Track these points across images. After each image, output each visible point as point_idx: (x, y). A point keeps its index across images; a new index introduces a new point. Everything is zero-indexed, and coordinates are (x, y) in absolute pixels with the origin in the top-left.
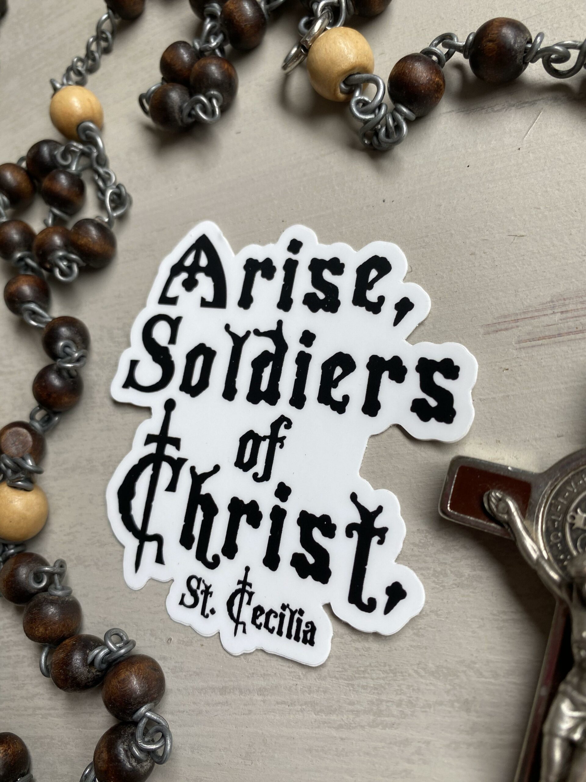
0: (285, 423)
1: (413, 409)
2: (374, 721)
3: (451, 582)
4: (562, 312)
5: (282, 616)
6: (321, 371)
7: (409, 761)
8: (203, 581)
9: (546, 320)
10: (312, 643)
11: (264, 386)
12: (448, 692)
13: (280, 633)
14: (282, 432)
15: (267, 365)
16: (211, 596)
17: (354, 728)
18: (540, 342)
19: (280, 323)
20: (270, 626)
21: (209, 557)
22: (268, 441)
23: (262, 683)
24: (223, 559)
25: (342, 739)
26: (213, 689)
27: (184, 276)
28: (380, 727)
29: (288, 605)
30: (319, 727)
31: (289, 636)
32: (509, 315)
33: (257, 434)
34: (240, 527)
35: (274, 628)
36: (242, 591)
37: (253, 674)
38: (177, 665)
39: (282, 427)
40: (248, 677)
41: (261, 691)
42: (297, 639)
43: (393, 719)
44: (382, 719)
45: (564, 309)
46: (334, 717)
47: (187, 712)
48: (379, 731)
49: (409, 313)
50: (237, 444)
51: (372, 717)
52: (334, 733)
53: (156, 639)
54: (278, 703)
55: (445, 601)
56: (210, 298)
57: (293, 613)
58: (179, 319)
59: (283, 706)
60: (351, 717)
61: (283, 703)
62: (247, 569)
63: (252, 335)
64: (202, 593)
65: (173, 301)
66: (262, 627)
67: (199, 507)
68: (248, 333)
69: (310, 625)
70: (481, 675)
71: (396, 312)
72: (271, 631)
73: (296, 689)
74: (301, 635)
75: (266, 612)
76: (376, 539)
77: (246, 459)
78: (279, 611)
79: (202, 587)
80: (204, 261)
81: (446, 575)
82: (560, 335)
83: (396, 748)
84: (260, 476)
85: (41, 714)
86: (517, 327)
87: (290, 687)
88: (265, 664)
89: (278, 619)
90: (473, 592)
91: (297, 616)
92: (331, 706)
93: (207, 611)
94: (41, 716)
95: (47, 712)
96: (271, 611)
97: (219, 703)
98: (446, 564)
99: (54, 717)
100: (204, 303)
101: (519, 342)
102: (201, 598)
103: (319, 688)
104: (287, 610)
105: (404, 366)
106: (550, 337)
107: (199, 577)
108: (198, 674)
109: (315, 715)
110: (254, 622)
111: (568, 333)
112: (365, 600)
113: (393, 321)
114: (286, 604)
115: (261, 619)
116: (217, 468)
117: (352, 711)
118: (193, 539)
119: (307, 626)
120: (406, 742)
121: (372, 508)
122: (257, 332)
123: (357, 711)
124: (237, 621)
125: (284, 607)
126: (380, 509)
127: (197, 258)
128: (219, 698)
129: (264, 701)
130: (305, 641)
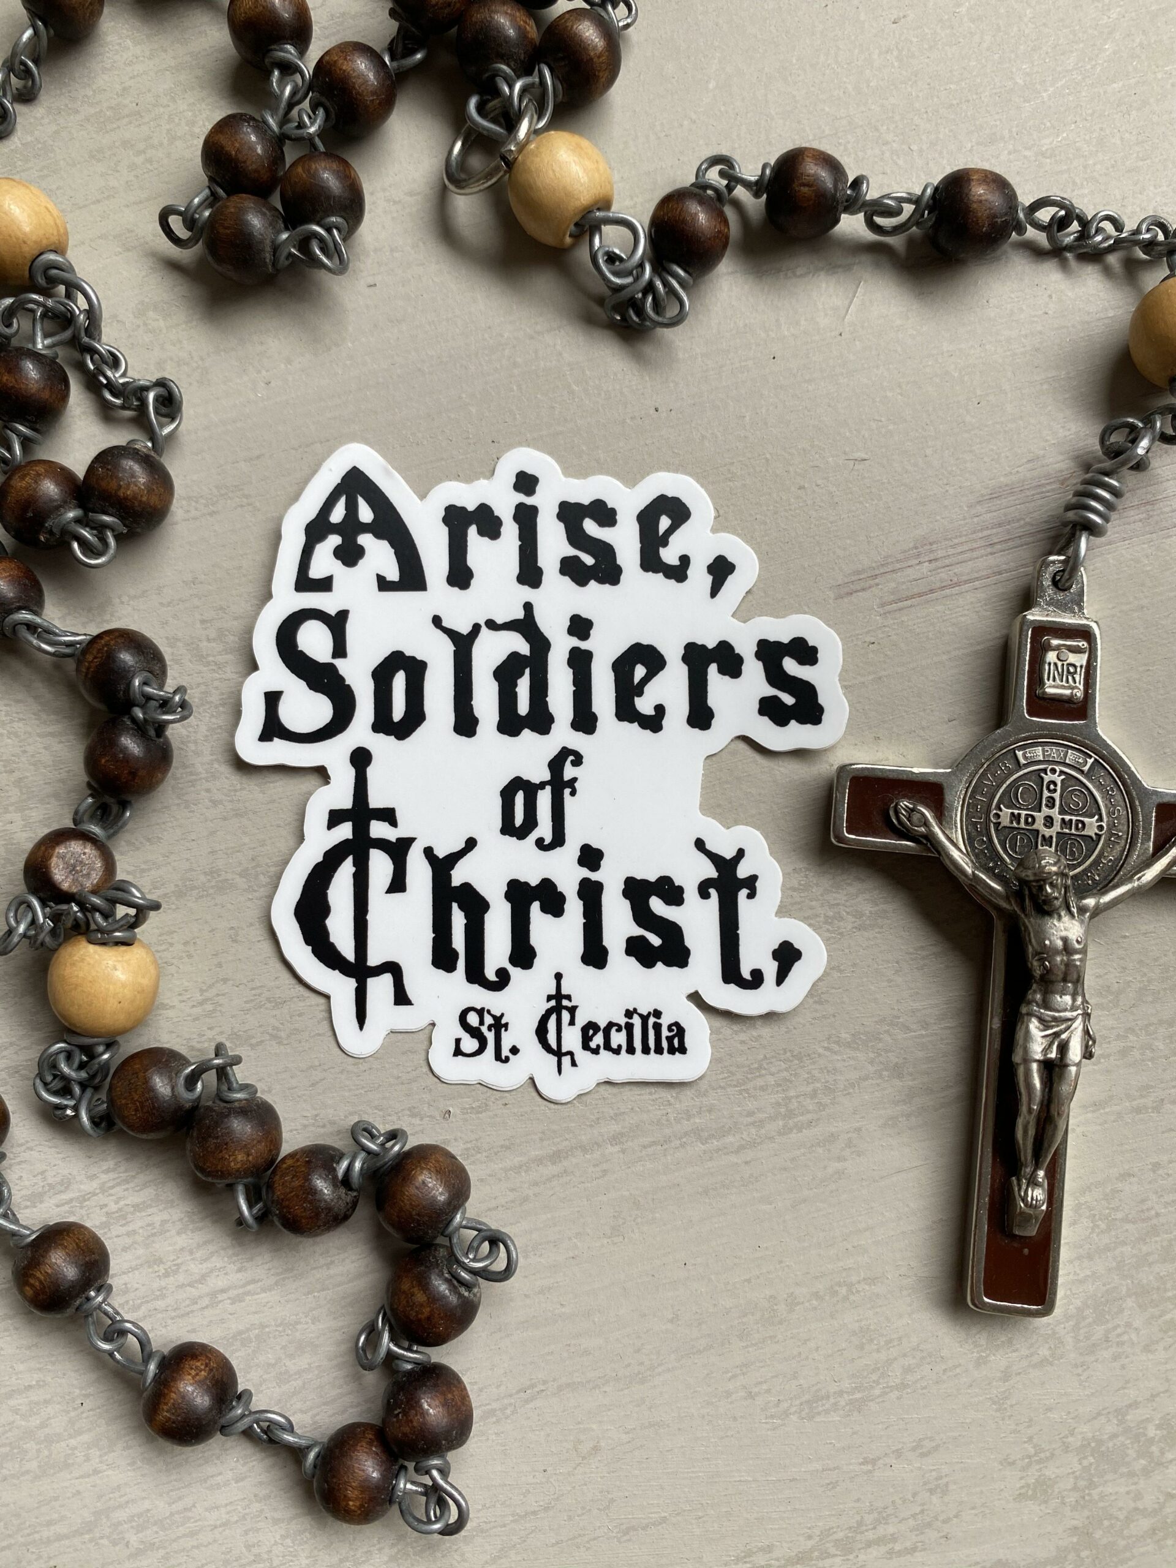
0: (571, 758)
1: (762, 712)
2: (784, 1126)
3: (849, 927)
4: (930, 561)
5: (629, 1027)
6: (612, 674)
7: (840, 1159)
8: (489, 1012)
9: (911, 573)
10: (683, 1050)
11: (523, 707)
12: (872, 1062)
13: (631, 1050)
14: (569, 772)
15: (522, 674)
16: (506, 1030)
17: (761, 1143)
18: (909, 603)
19: (528, 607)
20: (614, 1045)
21: (490, 974)
22: (548, 788)
23: (614, 1128)
24: (515, 972)
25: (746, 1163)
26: (539, 1161)
27: (334, 540)
28: (795, 1131)
29: (635, 1010)
30: (711, 1159)
31: (646, 1050)
32: (864, 571)
33: (528, 781)
34: (531, 920)
35: (620, 1047)
36: (557, 1010)
37: (598, 1119)
38: (469, 1145)
39: (568, 764)
40: (591, 1126)
41: (616, 1139)
42: (659, 1050)
43: (809, 1116)
44: (795, 1120)
45: (932, 557)
46: (730, 1139)
47: (503, 1206)
48: (794, 1136)
49: (730, 577)
50: (499, 801)
51: (781, 1123)
52: (734, 1159)
53: (422, 1119)
54: (645, 1147)
55: (847, 951)
56: (393, 573)
57: (644, 1019)
58: (343, 615)
59: (653, 1148)
60: (753, 1131)
61: (654, 1143)
62: (558, 977)
63: (484, 630)
64: (489, 1029)
65: (325, 585)
66: (602, 1050)
67: (455, 906)
68: (476, 628)
69: (674, 1028)
70: (908, 1029)
71: (710, 578)
72: (617, 1051)
73: (668, 1120)
74: (665, 1044)
75: (602, 1028)
76: (743, 893)
77: (519, 819)
78: (622, 1021)
79: (489, 1021)
80: (366, 514)
81: (842, 919)
82: (932, 591)
83: (820, 1150)
84: (547, 842)
85: (229, 1298)
86: (877, 585)
87: (659, 1121)
88: (614, 1101)
89: (624, 1032)
90: (879, 933)
91: (652, 1020)
92: (724, 1126)
93: (505, 1052)
94: (229, 1301)
95: (241, 1291)
96: (611, 1025)
97: (554, 1176)
98: (838, 904)
99: (257, 1294)
100: (384, 585)
101: (883, 605)
102: (490, 1036)
103: (701, 1108)
104: (636, 1016)
105: (738, 654)
106: (920, 595)
107: (479, 1008)
108: (508, 1148)
109: (703, 1144)
110: (586, 1046)
111: (942, 588)
112: (746, 974)
113: (709, 591)
114: (632, 1009)
115: (598, 1040)
116: (471, 844)
117: (753, 1124)
118: (456, 955)
119: (670, 1029)
120: (833, 1137)
121: (728, 854)
122: (491, 625)
123: (760, 1121)
124: (559, 1054)
125: (629, 1014)
126: (741, 853)
127: (352, 509)
128: (552, 1169)
129: (623, 1151)
130: (672, 1051)
